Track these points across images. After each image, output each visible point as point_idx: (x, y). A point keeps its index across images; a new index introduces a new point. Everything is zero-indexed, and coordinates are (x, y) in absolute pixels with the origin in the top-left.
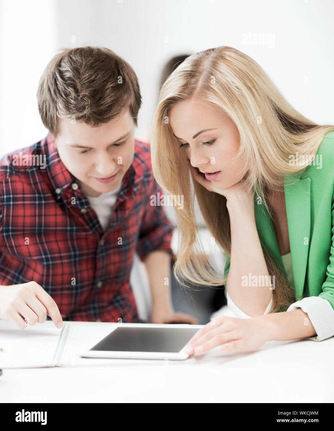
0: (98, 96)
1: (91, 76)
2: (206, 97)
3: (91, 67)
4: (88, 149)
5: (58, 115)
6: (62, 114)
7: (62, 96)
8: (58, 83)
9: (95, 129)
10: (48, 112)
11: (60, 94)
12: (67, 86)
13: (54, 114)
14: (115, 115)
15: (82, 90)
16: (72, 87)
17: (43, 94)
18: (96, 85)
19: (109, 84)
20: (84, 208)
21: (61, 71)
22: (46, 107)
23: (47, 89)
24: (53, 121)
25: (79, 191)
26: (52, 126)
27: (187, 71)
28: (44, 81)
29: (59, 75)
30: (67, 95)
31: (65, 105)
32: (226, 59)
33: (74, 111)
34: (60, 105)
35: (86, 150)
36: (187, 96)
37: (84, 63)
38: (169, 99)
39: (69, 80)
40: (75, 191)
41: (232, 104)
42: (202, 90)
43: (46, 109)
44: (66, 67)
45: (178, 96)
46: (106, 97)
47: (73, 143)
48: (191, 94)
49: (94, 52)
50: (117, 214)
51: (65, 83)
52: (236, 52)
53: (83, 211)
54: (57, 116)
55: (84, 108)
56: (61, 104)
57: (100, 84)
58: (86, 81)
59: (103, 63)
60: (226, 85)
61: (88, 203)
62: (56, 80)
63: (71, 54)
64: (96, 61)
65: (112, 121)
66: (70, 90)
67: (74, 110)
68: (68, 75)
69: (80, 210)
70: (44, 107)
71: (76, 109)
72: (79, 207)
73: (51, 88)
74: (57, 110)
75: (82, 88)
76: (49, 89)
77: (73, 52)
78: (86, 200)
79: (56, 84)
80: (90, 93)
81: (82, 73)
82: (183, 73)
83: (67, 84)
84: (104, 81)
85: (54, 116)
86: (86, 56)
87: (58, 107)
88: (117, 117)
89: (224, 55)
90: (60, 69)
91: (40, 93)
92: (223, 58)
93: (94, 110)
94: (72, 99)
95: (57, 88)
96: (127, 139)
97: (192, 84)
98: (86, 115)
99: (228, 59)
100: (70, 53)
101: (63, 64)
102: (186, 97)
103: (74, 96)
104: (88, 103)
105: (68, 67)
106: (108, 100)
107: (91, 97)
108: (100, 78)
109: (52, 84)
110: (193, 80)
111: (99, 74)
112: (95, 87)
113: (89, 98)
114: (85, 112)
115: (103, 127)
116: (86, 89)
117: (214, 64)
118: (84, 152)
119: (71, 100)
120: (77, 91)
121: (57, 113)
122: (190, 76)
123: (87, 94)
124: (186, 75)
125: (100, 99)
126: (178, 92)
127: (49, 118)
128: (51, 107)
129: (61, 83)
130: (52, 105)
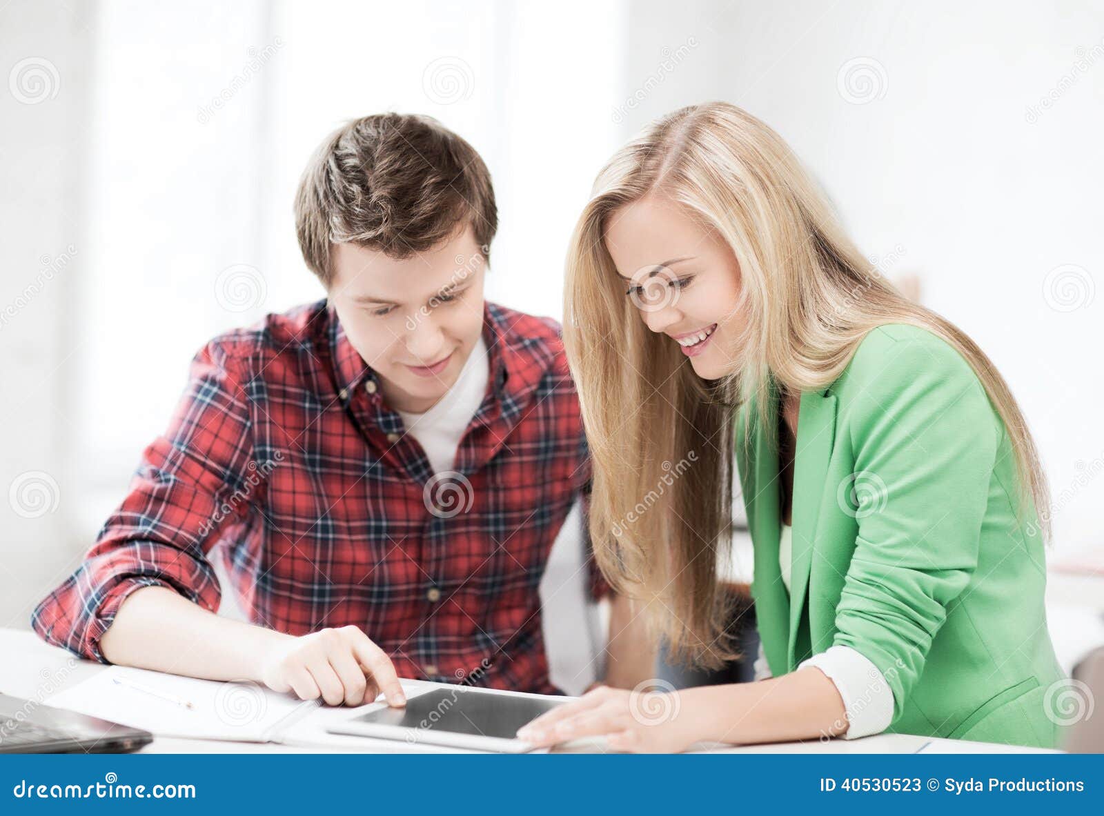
0: (406, 200)
1: (395, 161)
2: (674, 193)
3: (395, 145)
4: (390, 308)
5: (331, 238)
6: (339, 235)
7: (339, 202)
8: (332, 178)
9: (401, 262)
10: (313, 237)
11: (335, 198)
12: (349, 182)
13: (324, 240)
14: (441, 236)
15: (376, 188)
16: (357, 184)
17: (305, 202)
18: (403, 180)
19: (429, 177)
20: (393, 433)
21: (340, 157)
22: (310, 226)
23: (312, 193)
24: (323, 251)
25: (378, 396)
26: (321, 263)
27: (640, 146)
28: (307, 177)
29: (335, 163)
30: (349, 199)
31: (345, 218)
32: (717, 124)
33: (361, 229)
34: (336, 220)
35: (387, 309)
36: (637, 192)
37: (382, 138)
38: (605, 198)
39: (353, 171)
40: (371, 396)
41: (723, 205)
42: (667, 181)
43: (310, 231)
44: (349, 147)
45: (621, 192)
46: (422, 201)
47: (360, 294)
48: (645, 188)
49: (403, 120)
50: (468, 453)
51: (345, 178)
52: (738, 112)
53: (392, 437)
54: (330, 242)
55: (378, 223)
56: (337, 217)
57: (412, 177)
58: (385, 171)
59: (419, 139)
60: (712, 171)
61: (399, 423)
62: (328, 172)
63: (360, 125)
64: (405, 134)
65: (434, 249)
66: (356, 188)
67: (362, 227)
68: (351, 162)
69: (386, 435)
70: (307, 226)
71: (366, 225)
72: (385, 430)
73: (319, 189)
74: (330, 229)
75: (377, 183)
76: (316, 192)
77: (363, 121)
78: (397, 417)
79: (329, 180)
80: (390, 193)
81: (378, 157)
82: (633, 150)
83: (349, 178)
84: (420, 172)
85: (324, 243)
86: (386, 127)
87: (331, 225)
88: (444, 242)
89: (712, 117)
90: (337, 152)
91: (298, 201)
92: (710, 121)
93: (397, 224)
94: (357, 206)
95: (331, 188)
96: (467, 289)
97: (649, 170)
98: (384, 235)
99: (721, 123)
100: (357, 124)
101: (342, 143)
102: (637, 194)
103: (362, 200)
104: (387, 212)
105: (353, 146)
106: (426, 207)
107: (392, 200)
108: (411, 167)
109: (321, 181)
110: (652, 162)
111: (409, 159)
112: (401, 182)
113: (389, 201)
114: (382, 229)
115: (420, 259)
116: (384, 185)
117: (693, 134)
118: (380, 312)
119: (357, 209)
120: (366, 190)
121: (331, 235)
122: (646, 154)
123: (385, 193)
124: (637, 153)
125: (411, 204)
126: (622, 183)
127: (316, 248)
128: (319, 226)
129: (338, 179)
130: (320, 220)
